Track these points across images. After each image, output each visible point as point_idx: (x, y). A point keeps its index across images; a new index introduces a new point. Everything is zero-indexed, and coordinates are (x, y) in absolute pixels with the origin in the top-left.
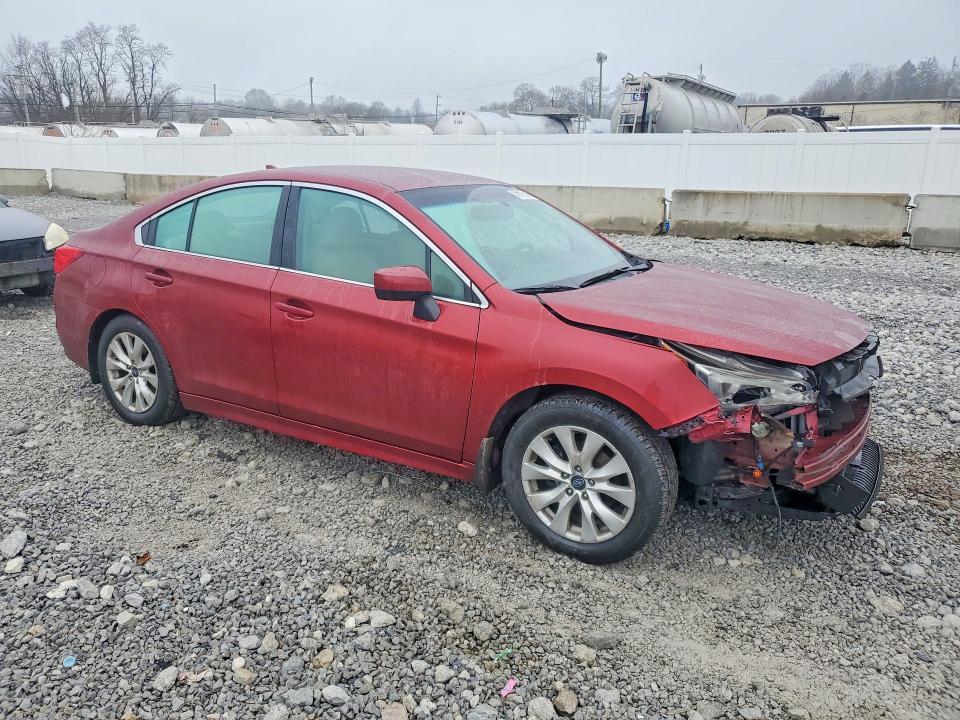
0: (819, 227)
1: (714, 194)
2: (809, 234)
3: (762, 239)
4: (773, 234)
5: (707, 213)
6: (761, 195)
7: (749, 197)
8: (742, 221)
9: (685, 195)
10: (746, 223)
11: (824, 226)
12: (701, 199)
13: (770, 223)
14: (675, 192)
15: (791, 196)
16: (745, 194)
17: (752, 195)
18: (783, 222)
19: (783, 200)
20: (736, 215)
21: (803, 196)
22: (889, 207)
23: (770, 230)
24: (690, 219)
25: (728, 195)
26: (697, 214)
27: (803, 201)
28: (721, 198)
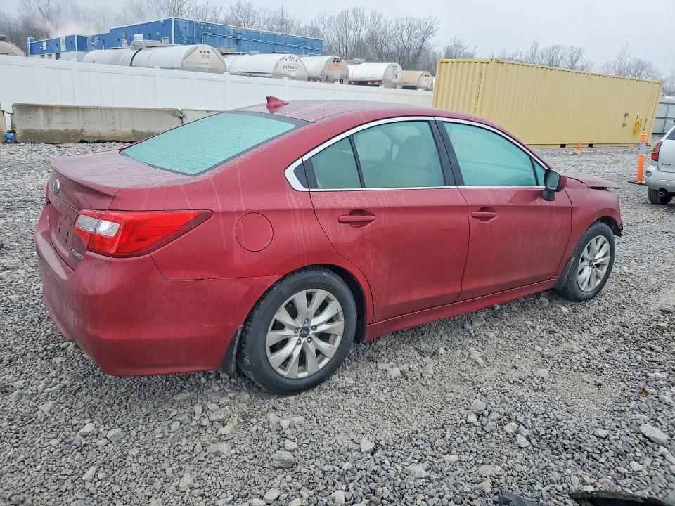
0: (133, 131)
1: (52, 107)
2: (129, 136)
3: (98, 142)
4: (105, 137)
5: (49, 123)
6: (89, 109)
7: (80, 110)
8: (79, 128)
9: (25, 109)
10: (82, 130)
11: (137, 130)
12: (41, 112)
13: (100, 129)
14: (15, 106)
15: (111, 109)
16: (77, 108)
17: (83, 109)
18: (109, 129)
19: (106, 112)
20: (74, 124)
21: (120, 109)
22: (171, 117)
23: (103, 134)
24: (35, 128)
25: (64, 109)
26: (39, 123)
27: (120, 113)
28: (58, 111)
